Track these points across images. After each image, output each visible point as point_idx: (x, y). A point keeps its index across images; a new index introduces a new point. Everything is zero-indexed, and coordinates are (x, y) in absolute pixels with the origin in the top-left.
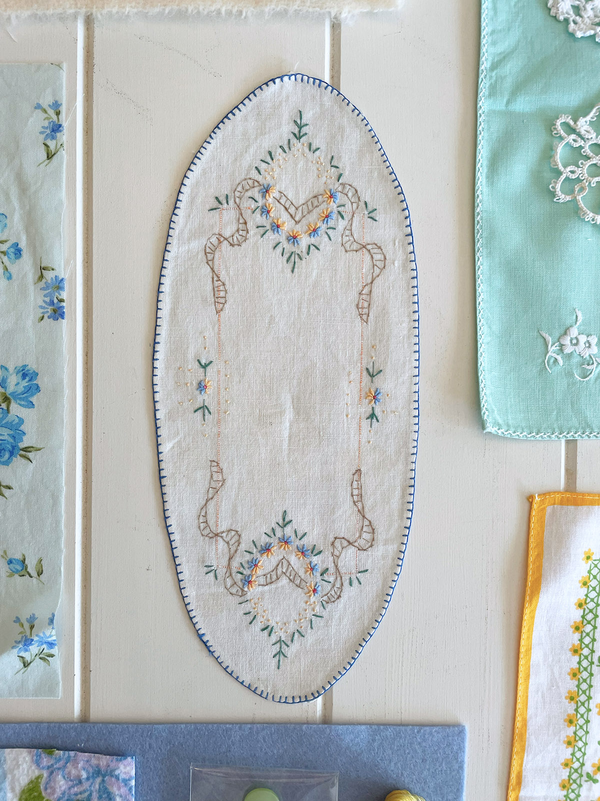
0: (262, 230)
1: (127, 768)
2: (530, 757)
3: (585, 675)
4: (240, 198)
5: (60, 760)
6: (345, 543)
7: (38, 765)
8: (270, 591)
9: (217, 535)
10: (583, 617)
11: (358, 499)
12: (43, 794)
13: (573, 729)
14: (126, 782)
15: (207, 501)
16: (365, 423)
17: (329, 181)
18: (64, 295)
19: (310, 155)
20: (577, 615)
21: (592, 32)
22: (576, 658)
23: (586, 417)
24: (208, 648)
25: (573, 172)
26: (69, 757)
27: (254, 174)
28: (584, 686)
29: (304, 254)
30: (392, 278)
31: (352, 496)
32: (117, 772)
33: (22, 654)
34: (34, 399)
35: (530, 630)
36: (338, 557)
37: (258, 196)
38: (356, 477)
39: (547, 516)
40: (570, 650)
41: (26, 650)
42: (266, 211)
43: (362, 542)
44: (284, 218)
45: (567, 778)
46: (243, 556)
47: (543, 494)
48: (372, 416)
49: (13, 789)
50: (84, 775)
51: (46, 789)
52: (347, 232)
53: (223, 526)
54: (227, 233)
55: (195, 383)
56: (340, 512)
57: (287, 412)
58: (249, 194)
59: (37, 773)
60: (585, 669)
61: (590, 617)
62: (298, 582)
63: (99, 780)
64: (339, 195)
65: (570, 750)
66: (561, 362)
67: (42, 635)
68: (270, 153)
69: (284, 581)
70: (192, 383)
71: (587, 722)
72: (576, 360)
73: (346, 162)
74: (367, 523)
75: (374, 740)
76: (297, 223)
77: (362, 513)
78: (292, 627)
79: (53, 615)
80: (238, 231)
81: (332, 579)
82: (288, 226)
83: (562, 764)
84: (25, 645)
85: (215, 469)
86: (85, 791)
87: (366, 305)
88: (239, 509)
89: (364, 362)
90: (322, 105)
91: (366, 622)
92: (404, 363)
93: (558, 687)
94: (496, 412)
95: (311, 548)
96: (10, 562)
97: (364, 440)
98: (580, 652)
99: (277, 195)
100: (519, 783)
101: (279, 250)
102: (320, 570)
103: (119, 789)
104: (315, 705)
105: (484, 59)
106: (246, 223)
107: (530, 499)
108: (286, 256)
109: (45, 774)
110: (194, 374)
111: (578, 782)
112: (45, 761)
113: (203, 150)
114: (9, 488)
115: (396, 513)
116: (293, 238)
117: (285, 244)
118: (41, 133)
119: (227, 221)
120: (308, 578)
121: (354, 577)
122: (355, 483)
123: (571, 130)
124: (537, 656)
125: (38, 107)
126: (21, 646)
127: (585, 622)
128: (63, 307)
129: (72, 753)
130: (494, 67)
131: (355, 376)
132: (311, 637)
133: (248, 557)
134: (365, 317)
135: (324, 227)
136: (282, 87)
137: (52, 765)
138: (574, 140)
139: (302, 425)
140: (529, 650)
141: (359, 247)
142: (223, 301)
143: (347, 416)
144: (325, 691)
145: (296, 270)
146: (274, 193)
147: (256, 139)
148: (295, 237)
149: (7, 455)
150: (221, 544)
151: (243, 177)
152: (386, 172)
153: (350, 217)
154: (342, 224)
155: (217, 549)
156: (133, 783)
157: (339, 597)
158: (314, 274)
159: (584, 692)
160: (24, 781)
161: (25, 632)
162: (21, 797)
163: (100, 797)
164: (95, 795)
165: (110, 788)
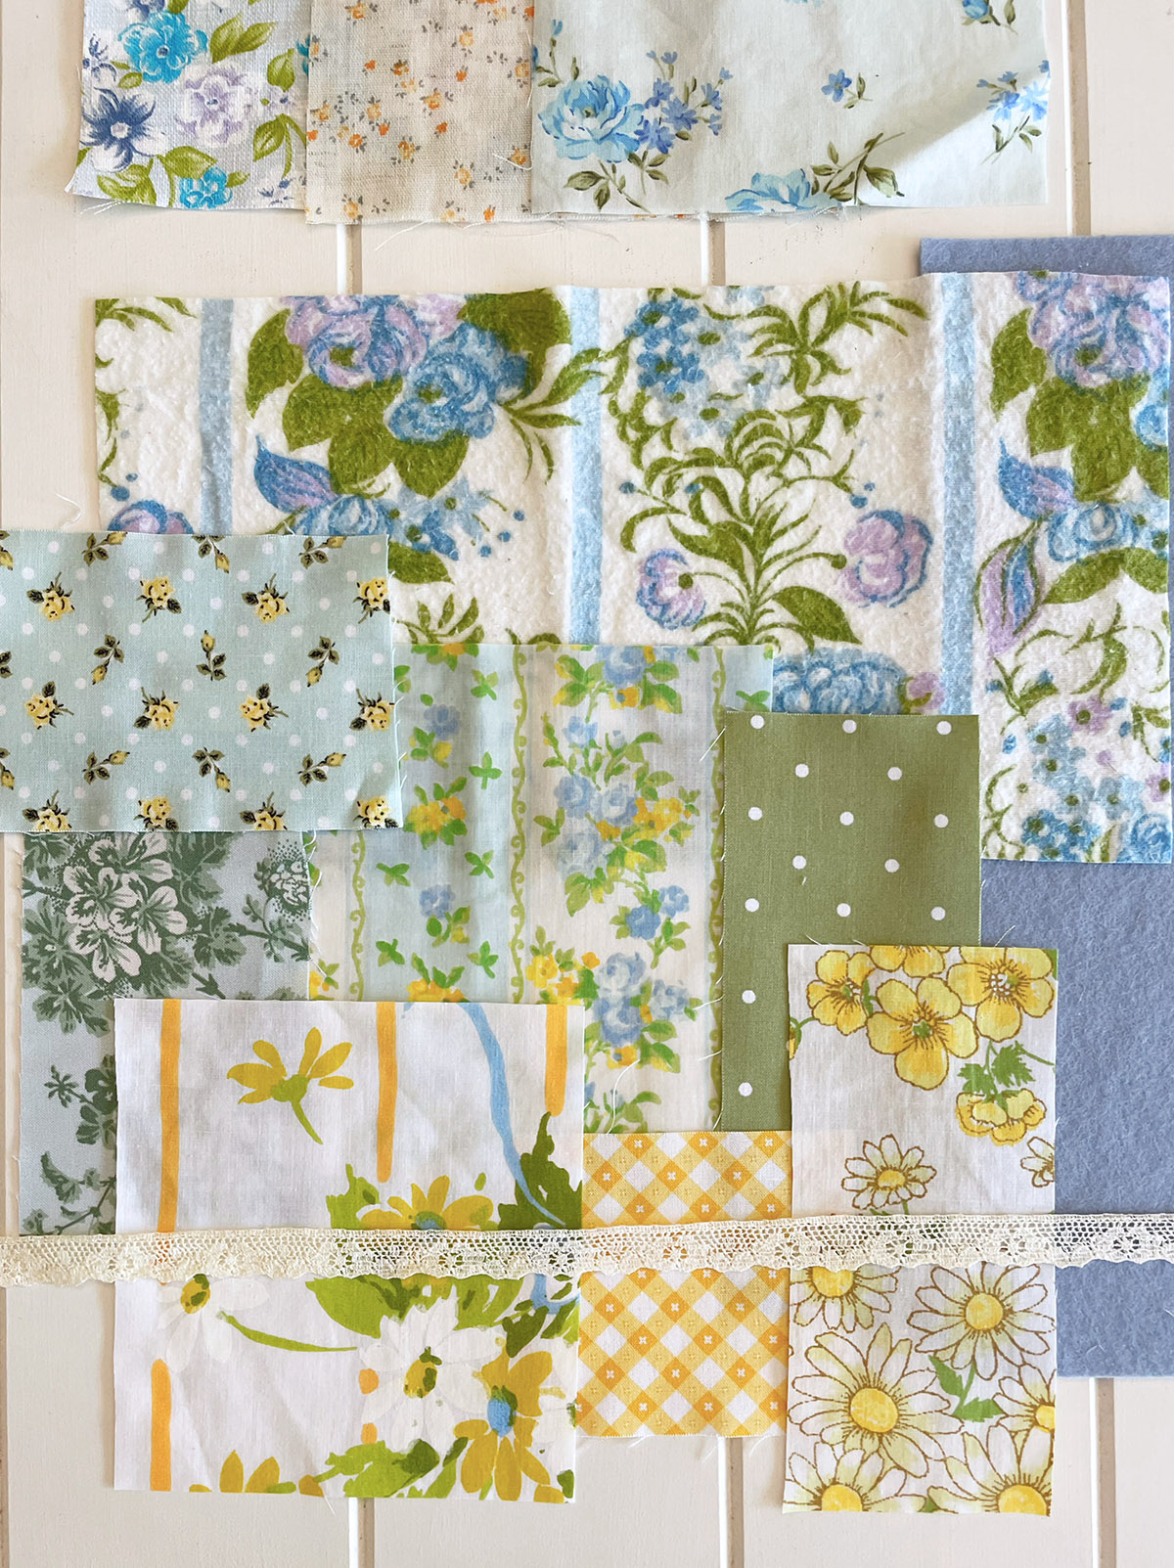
1: (1160, 293)
5: (1057, 283)
7: (1023, 294)
12: (1031, 339)
14: (1158, 313)
26: (1070, 280)
32: (1145, 297)
33: (999, 122)
41: (1005, 116)
49: (984, 333)
50: (1094, 307)
51: (1034, 332)
59: (1021, 306)
63: (1116, 313)
67: (1031, 88)
84: (1007, 104)
86: (1095, 330)
103: (1149, 324)
109: (1034, 306)
112: (1034, 288)
126: (1000, 105)
129: (1075, 273)
137: (1045, 293)
156: (1167, 316)
160: (1002, 320)
161: (1006, 89)
162: (997, 344)
163: (1119, 338)
164: (1111, 337)
165: (1137, 326)
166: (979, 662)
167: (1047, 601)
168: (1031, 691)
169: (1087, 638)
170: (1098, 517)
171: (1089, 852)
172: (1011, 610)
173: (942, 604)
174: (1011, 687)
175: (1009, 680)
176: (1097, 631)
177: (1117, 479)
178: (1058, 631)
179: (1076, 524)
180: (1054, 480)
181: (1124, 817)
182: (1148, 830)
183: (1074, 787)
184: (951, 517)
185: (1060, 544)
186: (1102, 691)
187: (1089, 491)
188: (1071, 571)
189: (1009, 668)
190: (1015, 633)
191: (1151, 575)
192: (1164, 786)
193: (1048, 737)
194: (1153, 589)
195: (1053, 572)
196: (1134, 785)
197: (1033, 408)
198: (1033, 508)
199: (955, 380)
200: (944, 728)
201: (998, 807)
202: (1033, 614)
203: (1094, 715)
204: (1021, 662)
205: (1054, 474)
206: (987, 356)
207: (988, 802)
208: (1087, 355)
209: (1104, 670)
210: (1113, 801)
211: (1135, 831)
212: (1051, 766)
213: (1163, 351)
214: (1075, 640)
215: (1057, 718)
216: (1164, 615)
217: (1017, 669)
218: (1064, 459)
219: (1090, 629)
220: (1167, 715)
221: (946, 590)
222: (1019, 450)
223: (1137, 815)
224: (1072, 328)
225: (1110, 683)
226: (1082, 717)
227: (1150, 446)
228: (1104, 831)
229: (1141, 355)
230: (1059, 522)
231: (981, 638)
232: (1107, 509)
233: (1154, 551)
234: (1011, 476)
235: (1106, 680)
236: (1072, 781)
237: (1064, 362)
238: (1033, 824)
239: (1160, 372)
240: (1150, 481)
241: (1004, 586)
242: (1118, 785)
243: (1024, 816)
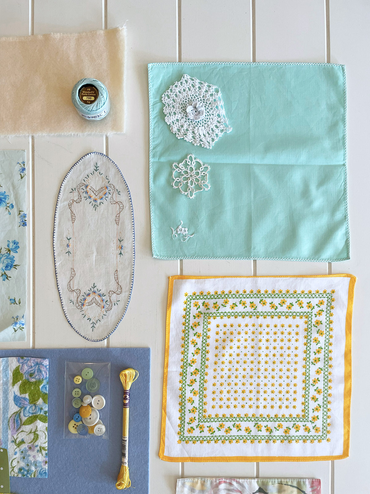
0: (86, 198)
1: (46, 362)
2: (171, 358)
3: (187, 332)
4: (79, 189)
5: (26, 360)
6: (113, 293)
7: (19, 362)
8: (90, 308)
9: (73, 291)
10: (186, 314)
11: (117, 279)
12: (20, 372)
13: (183, 349)
14: (46, 366)
15: (70, 280)
16: (119, 256)
17: (106, 183)
18: (26, 219)
19: (100, 176)
20: (184, 313)
21: (183, 137)
22: (184, 326)
23: (185, 253)
24: (71, 325)
25: (178, 180)
26: (28, 359)
27: (83, 182)
28: (187, 335)
29: (99, 205)
30: (125, 212)
31: (115, 278)
32: (43, 364)
33: (14, 327)
34: (17, 250)
35: (169, 318)
36: (111, 297)
37: (84, 188)
38: (116, 272)
39: (174, 283)
40: (182, 324)
41: (16, 326)
42: (87, 192)
43: (118, 292)
44: (92, 194)
45: (183, 365)
46: (81, 297)
47: (173, 276)
48: (121, 253)
49: (11, 370)
50: (33, 365)
51: (21, 370)
52: (112, 198)
53: (75, 288)
54: (75, 199)
55: (66, 245)
56: (111, 283)
57: (94, 253)
58: (82, 187)
59: (18, 365)
60: (187, 330)
61: (188, 313)
62: (98, 304)
63: (38, 366)
64: (109, 187)
65: (183, 356)
66: (177, 236)
67: (20, 321)
68: (88, 175)
69: (94, 304)
70: (65, 245)
71: (188, 346)
72: (181, 235)
73: (111, 177)
74: (119, 286)
75: (122, 353)
76: (96, 196)
77: (118, 283)
78: (97, 319)
79: (24, 315)
80: (78, 198)
81: (109, 304)
82: (93, 197)
83: (181, 360)
84: (15, 324)
85: (72, 271)
86: (33, 370)
87: (118, 220)
88: (80, 283)
89: (118, 237)
90: (103, 161)
91: (119, 317)
92: (130, 238)
93: (179, 336)
94: (157, 252)
95: (102, 294)
96: (11, 300)
97: (118, 261)
98: (185, 324)
99: (90, 188)
100: (167, 366)
101: (91, 204)
102: (105, 301)
103: (44, 369)
104: (104, 342)
105: (151, 146)
106: (81, 196)
107: (169, 278)
108: (93, 206)
109: (21, 365)
110: (66, 242)
111: (186, 366)
112: (21, 361)
113: (67, 175)
114: (10, 277)
115: (128, 283)
116: (95, 200)
117: (93, 202)
118: (19, 171)
119: (75, 196)
120: (101, 303)
121: (115, 303)
122: (116, 274)
123: (177, 167)
124: (172, 326)
125: (18, 163)
126: (14, 325)
127: (187, 315)
128: (26, 222)
129: (29, 358)
130: (154, 149)
131: (115, 241)
132: (103, 321)
133: (83, 297)
134: (118, 224)
135: (104, 197)
136: (91, 156)
137: (23, 362)
138: (178, 170)
139: (99, 257)
140: (169, 324)
141: (115, 202)
142: (74, 219)
143: (113, 254)
144: (107, 337)
145: (96, 210)
146: (89, 187)
147: (83, 171)
148: (96, 200)
149: (10, 267)
150: (75, 293)
151: (80, 182)
152: (123, 180)
153: (112, 194)
154: (110, 196)
155: (73, 295)
156: (48, 367)
157: (111, 309)
158: (102, 211)
159: (187, 337)
160: (14, 367)
161: (15, 320)
162: (13, 372)
163: (38, 372)
164: (36, 371)
165: (41, 369)
166: (10, 437)
167: (23, 425)
168: (20, 443)
169: (30, 433)
170: (34, 407)
171: (31, 476)
172: (16, 427)
173: (2, 425)
174: (16, 442)
175: (16, 440)
176: (32, 432)
177: (37, 400)
178: (25, 431)
179: (29, 409)
180: (25, 400)
181: (38, 469)
182: (43, 471)
183: (28, 462)
184: (3, 408)
185: (26, 413)
186: (33, 444)
187: (32, 402)
188: (28, 418)
189: (15, 438)
190: (16, 431)
191: (43, 420)
192: (46, 462)
193: (24, 452)
194: (44, 422)
195: (24, 419)
196: (40, 462)
197: (20, 386)
198: (20, 406)
199: (5, 379)
200: (2, 450)
201: (13, 466)
202: (20, 428)
203: (32, 448)
204: (18, 437)
205: (25, 399)
206: (12, 374)
207: (11, 465)
208: (31, 375)
209: (34, 439)
210: (36, 465)
211: (40, 472)
212: (24, 458)
213: (47, 374)
214: (28, 433)
215: (25, 448)
216: (46, 428)
217: (17, 439)
218: (27, 396)
219: (31, 431)
220: (47, 448)
221: (2, 422)
222: (18, 393)
223: (40, 468)
224: (28, 369)
225: (35, 442)
226: (30, 448)
227: (44, 393)
228: (34, 471)
229: (42, 375)
230: (26, 408)
231: (9, 432)
232: (35, 406)
233: (44, 415)
234: (16, 399)
235: (34, 441)
236: (28, 461)
237: (27, 376)
238: (20, 469)
239: (46, 378)
240: (44, 401)
241: (14, 421)
242: (37, 462)
243: (18, 468)
